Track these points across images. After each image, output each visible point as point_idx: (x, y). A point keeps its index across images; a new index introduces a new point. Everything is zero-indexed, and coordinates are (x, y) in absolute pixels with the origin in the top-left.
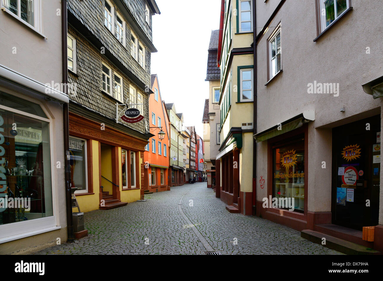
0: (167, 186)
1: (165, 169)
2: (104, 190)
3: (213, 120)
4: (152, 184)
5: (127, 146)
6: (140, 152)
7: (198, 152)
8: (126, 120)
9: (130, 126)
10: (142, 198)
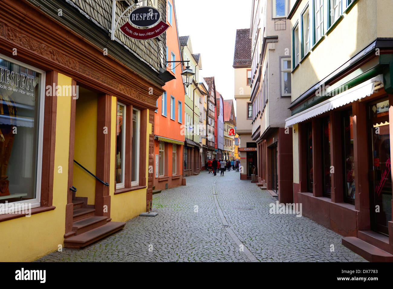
0: (181, 176)
1: (178, 146)
2: (78, 195)
3: (274, 50)
4: (159, 175)
5: (127, 95)
6: (148, 110)
7: (218, 118)
8: (131, 32)
9: (135, 52)
10: (149, 207)
